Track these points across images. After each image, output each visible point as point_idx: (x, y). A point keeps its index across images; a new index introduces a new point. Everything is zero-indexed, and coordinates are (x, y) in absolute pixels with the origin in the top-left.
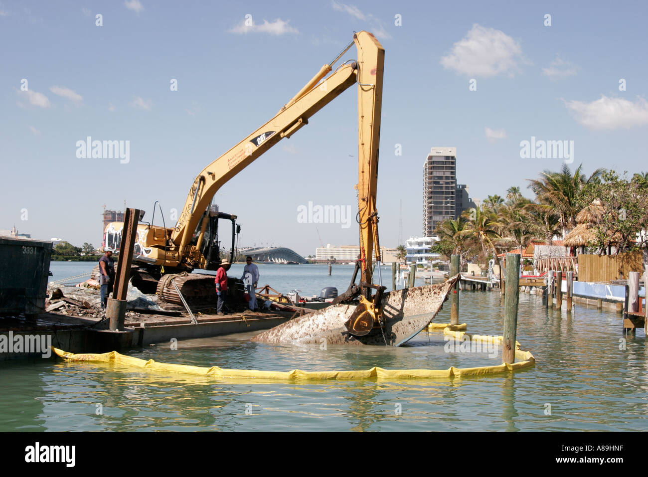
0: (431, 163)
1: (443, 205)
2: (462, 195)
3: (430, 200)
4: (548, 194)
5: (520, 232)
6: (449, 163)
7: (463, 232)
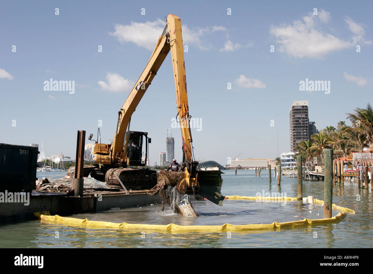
0: (294, 110)
1: (302, 134)
2: (312, 128)
3: (294, 131)
4: (359, 122)
5: (345, 146)
6: (304, 110)
7: (312, 147)
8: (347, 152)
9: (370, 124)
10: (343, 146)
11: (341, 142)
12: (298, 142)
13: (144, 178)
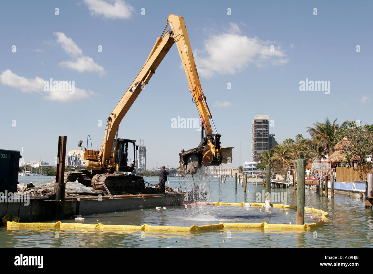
0: (256, 123)
1: (262, 145)
2: (272, 140)
3: (255, 143)
4: (319, 135)
5: (303, 156)
6: (265, 123)
7: (273, 158)
9: (328, 137)
11: (300, 153)
12: (259, 152)
13: (130, 183)
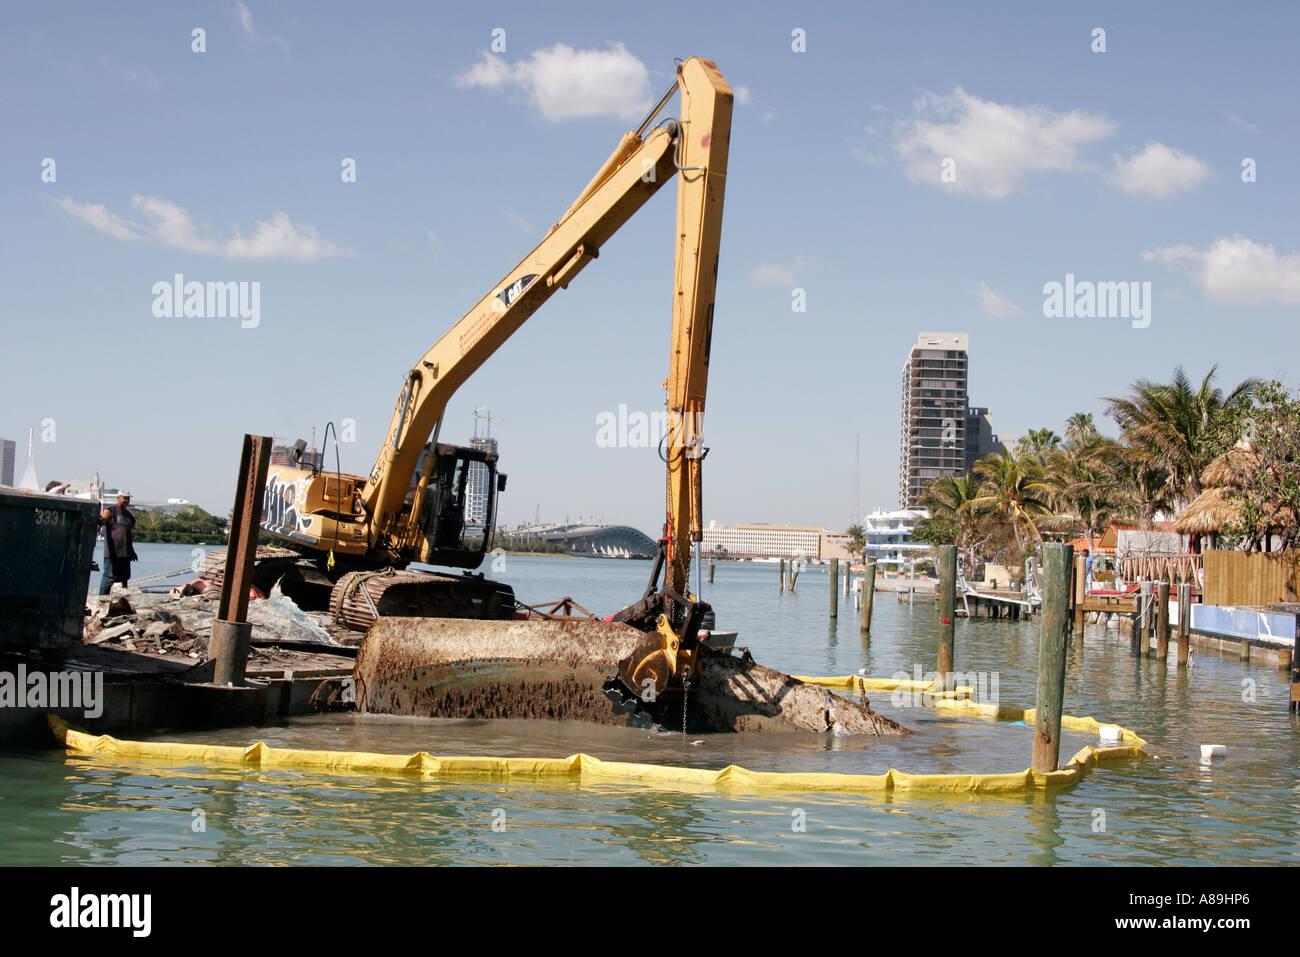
0: (918, 363)
1: (941, 447)
2: (978, 429)
3: (915, 437)
4: (1146, 429)
5: (1089, 503)
6: (955, 364)
7: (976, 500)
8: (1098, 524)
9: (1182, 436)
10: (1085, 504)
11: (1077, 490)
12: (929, 473)
13: (466, 607)
